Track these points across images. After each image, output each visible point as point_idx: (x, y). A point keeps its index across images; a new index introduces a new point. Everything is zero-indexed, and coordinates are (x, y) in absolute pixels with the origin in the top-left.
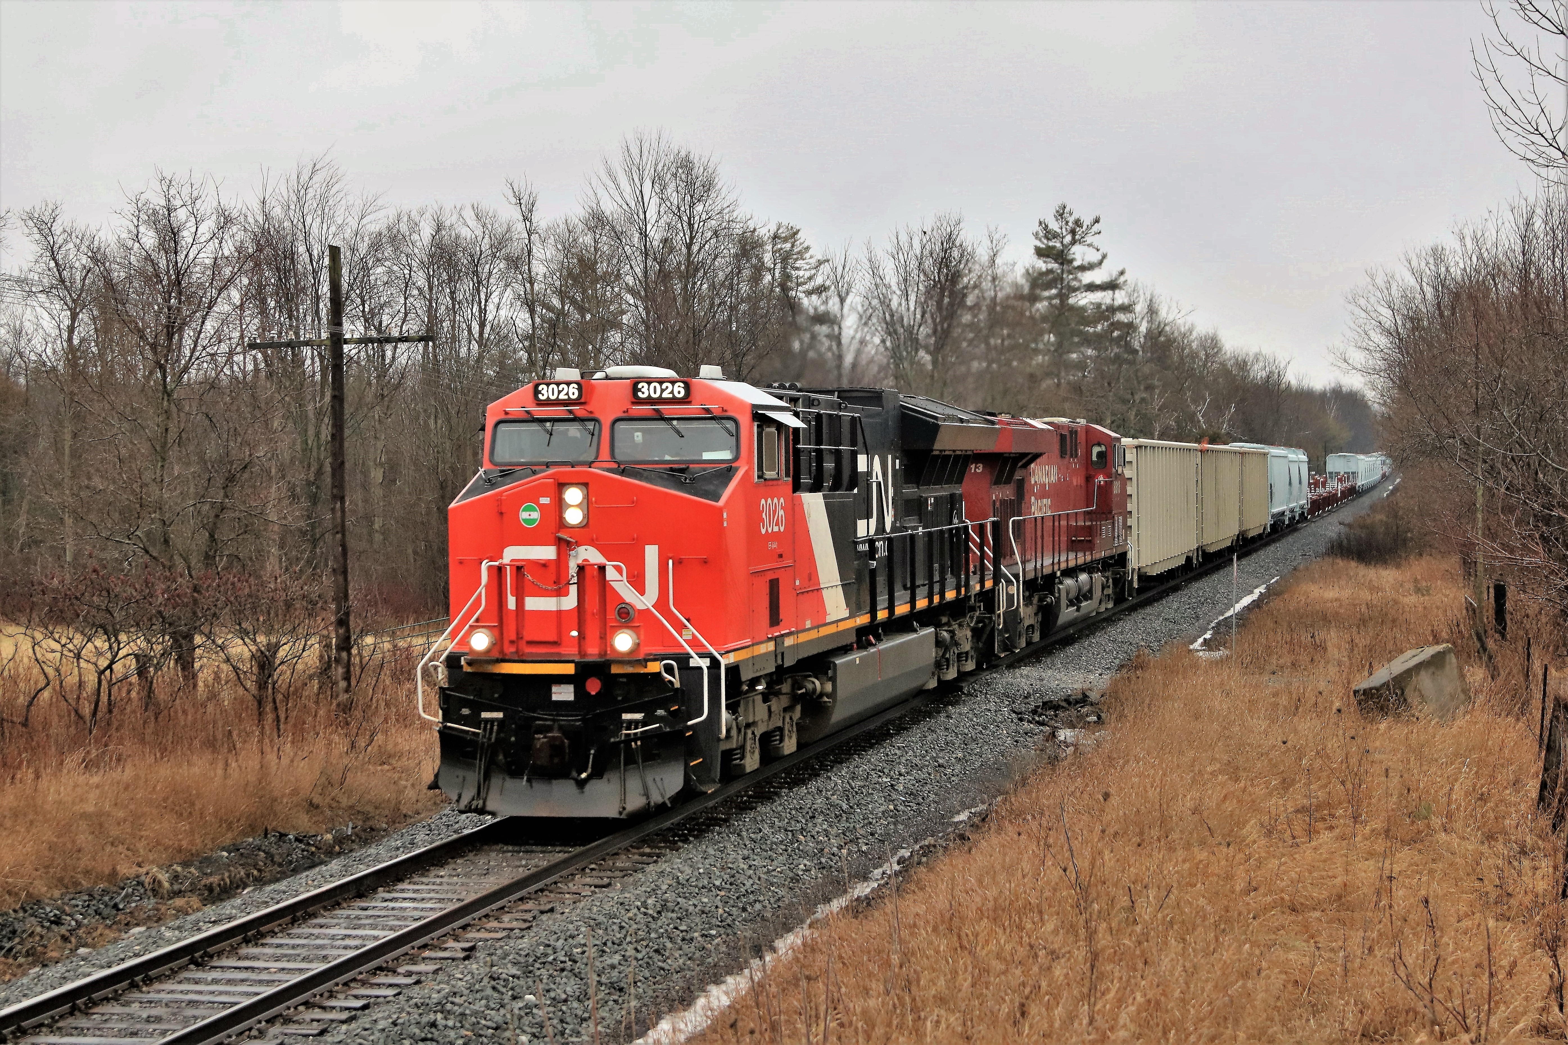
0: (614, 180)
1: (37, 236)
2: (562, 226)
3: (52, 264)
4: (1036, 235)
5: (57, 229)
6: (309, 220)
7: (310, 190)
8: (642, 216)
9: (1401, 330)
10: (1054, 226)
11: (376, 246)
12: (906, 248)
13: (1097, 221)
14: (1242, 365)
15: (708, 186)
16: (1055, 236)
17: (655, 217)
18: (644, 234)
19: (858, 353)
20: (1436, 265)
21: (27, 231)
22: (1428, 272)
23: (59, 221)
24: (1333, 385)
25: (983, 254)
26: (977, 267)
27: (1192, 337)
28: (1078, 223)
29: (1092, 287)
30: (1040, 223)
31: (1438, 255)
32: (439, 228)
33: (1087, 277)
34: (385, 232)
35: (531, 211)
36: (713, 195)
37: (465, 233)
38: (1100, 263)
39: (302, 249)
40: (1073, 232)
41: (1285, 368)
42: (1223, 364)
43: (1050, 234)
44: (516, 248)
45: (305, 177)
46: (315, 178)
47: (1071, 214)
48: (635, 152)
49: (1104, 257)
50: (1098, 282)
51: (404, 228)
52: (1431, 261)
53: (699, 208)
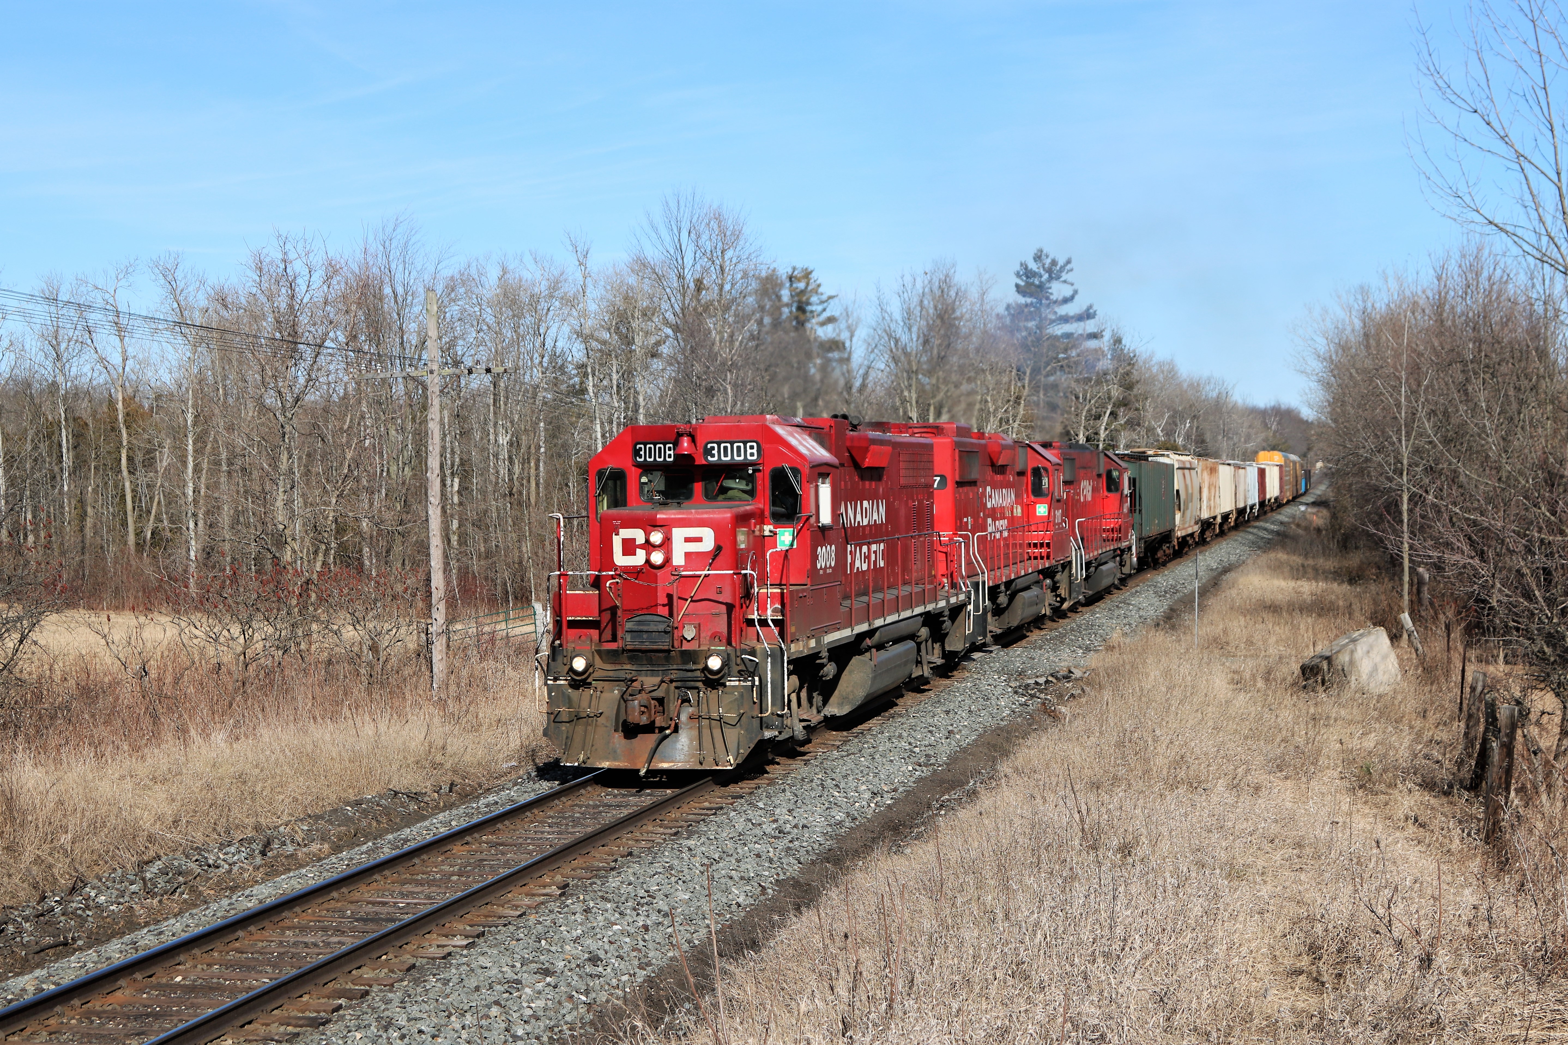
0: (656, 230)
1: (162, 281)
2: (611, 270)
3: (175, 305)
4: (1018, 275)
5: (179, 275)
6: (393, 266)
7: (394, 241)
8: (680, 261)
9: (1334, 357)
10: (1033, 266)
11: (451, 288)
12: (909, 287)
13: (1069, 262)
14: (1196, 386)
15: (737, 235)
16: (1034, 274)
17: (691, 262)
18: (681, 277)
19: (866, 376)
20: (1364, 301)
21: (153, 277)
22: (1356, 306)
23: (180, 267)
24: (1272, 404)
25: (974, 293)
26: (968, 303)
27: (1153, 363)
28: (1054, 263)
29: (1065, 319)
30: (1021, 265)
31: (1364, 291)
32: (505, 271)
33: (1063, 310)
34: (457, 276)
35: (585, 256)
36: (741, 243)
37: (527, 275)
38: (1072, 298)
39: (387, 290)
40: (1049, 271)
41: (1233, 388)
42: (1180, 385)
43: (1028, 274)
44: (569, 288)
45: (389, 229)
46: (399, 230)
47: (1047, 256)
48: (673, 205)
49: (1076, 292)
50: (1071, 314)
51: (473, 272)
52: (1359, 297)
53: (729, 254)
